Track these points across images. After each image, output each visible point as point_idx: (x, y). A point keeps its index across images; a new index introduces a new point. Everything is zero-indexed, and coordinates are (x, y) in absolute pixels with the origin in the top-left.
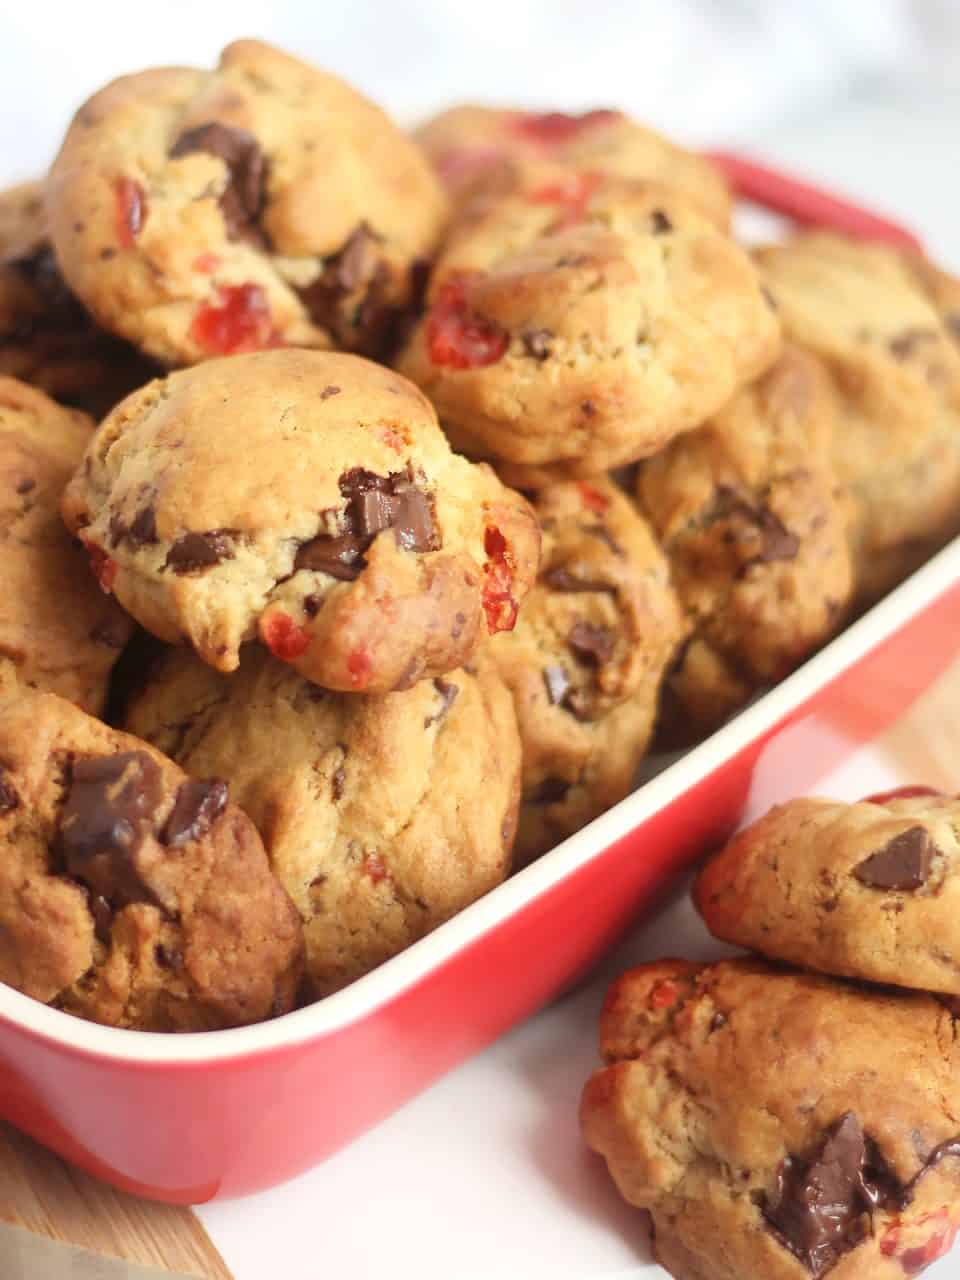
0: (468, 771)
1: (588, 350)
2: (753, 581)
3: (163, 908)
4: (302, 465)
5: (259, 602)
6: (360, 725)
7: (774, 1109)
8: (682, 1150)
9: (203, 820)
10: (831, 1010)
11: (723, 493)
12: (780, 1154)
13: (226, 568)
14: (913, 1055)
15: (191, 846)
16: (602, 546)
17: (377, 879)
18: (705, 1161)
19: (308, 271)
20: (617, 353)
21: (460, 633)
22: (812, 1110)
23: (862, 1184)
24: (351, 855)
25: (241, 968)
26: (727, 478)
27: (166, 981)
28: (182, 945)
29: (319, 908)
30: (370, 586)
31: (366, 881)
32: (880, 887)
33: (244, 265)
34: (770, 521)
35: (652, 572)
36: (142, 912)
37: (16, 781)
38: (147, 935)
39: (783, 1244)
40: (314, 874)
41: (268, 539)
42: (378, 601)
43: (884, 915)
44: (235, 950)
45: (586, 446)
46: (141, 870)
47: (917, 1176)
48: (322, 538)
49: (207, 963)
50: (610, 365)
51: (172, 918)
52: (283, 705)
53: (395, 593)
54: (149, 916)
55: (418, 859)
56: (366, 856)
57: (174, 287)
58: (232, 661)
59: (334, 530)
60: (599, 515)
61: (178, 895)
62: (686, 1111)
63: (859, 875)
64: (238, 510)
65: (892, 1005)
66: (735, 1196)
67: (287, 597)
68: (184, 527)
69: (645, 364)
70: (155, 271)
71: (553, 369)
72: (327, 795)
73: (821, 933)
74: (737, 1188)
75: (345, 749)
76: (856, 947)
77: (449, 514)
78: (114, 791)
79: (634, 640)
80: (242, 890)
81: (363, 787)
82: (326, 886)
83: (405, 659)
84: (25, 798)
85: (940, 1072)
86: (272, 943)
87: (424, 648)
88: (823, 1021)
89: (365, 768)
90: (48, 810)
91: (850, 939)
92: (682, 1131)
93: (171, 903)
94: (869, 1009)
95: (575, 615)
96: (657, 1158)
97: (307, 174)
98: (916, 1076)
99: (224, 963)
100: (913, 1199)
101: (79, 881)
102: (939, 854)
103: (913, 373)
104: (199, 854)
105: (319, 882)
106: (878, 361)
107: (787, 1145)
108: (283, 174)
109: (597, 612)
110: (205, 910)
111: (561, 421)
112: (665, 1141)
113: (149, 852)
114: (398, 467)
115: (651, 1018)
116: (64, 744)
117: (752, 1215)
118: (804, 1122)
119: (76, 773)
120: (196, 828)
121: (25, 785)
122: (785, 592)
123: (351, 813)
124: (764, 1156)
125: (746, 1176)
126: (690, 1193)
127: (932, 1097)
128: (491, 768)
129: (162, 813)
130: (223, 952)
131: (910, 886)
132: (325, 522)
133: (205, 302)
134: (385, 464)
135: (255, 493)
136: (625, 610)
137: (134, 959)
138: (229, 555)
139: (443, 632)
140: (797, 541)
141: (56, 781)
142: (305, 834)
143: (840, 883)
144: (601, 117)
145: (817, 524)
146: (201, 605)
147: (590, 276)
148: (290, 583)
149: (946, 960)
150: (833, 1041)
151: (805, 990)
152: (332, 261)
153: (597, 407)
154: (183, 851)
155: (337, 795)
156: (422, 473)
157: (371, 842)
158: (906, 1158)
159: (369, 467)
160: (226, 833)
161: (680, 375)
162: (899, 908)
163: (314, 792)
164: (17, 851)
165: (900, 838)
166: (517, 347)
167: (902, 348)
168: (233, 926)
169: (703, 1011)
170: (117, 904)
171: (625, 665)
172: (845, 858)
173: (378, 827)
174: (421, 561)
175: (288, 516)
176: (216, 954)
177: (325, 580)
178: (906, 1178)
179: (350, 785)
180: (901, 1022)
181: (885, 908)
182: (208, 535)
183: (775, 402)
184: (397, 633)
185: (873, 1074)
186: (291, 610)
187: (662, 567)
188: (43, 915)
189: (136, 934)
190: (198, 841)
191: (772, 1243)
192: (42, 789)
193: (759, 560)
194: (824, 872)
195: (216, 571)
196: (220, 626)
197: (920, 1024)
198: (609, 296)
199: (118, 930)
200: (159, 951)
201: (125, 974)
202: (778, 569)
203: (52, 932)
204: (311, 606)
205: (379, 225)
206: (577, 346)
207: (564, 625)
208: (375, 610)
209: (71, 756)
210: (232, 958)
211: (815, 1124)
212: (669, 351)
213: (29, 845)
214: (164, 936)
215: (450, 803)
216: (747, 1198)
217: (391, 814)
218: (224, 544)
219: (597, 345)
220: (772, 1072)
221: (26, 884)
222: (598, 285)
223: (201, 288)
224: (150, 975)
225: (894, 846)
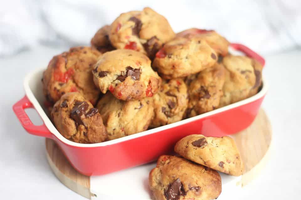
0: (141, 117)
1: (177, 58)
2: (202, 101)
3: (85, 126)
4: (120, 64)
5: (110, 83)
6: (124, 106)
7: (169, 176)
8: (158, 181)
9: (92, 113)
10: (184, 164)
11: (202, 87)
12: (168, 183)
13: (106, 78)
14: (195, 173)
15: (90, 117)
16: (176, 90)
17: (123, 131)
18: (160, 184)
19: (144, 41)
20: (181, 59)
21: (138, 93)
22: (174, 177)
23: (180, 190)
24: (120, 126)
25: (96, 138)
26: (203, 85)
27: (85, 138)
28: (87, 133)
29: (114, 134)
30: (124, 83)
31: (121, 131)
32: (195, 146)
33: (134, 39)
34: (207, 92)
35: (184, 96)
36: (82, 126)
37: (68, 103)
38: (82, 130)
39: (166, 197)
40: (114, 128)
41: (112, 74)
42: (125, 85)
43: (193, 150)
44: (95, 135)
45: (174, 72)
46: (82, 119)
47: (188, 191)
48: (121, 76)
49: (90, 136)
50: (180, 61)
51: (86, 128)
52: (116, 102)
53: (128, 84)
54: (83, 127)
55: (129, 129)
56: (122, 127)
57: (122, 40)
58: (105, 92)
59: (123, 74)
60: (178, 85)
61: (87, 125)
62: (160, 175)
63: (192, 143)
64: (108, 68)
65: (195, 166)
66: (162, 189)
67: (114, 83)
68: (101, 70)
69: (185, 61)
70: (119, 37)
71: (171, 60)
72: (117, 116)
73: (185, 151)
74: (162, 188)
75: (121, 109)
76: (189, 154)
77: (143, 76)
78: (80, 106)
79: (178, 105)
80: (97, 126)
81: (123, 116)
82: (115, 130)
83: (128, 95)
84: (68, 106)
85: (198, 177)
86: (101, 136)
87: (131, 94)
88: (182, 165)
89: (123, 113)
90: (71, 108)
91: (188, 153)
92: (158, 179)
93: (86, 126)
94: (191, 165)
95: (170, 100)
96: (154, 182)
97: (147, 27)
98: (194, 176)
99: (93, 137)
100: (186, 195)
101: (74, 120)
102: (207, 143)
103: (243, 76)
104: (91, 119)
105: (114, 130)
106: (238, 74)
107: (170, 182)
108: (144, 26)
109: (173, 100)
110: (91, 128)
111: (170, 68)
112: (156, 180)
113: (83, 116)
114: (137, 68)
115: (162, 162)
116: (76, 99)
117: (163, 192)
118: (172, 179)
119: (77, 103)
120: (91, 115)
121: (69, 104)
122: (206, 103)
123: (120, 120)
124: (166, 183)
125: (164, 186)
126: (157, 188)
127: (195, 180)
128: (145, 118)
129: (87, 112)
130: (93, 135)
131: (199, 146)
132: (122, 73)
133: (127, 43)
134: (135, 67)
135: (112, 66)
136: (177, 100)
137: (80, 133)
138: (106, 75)
139: (135, 92)
140: (210, 96)
141: (74, 104)
142: (113, 121)
143: (190, 144)
144: (212, 31)
145: (214, 94)
146: (101, 82)
147: (181, 47)
148: (115, 81)
149: (201, 159)
150: (182, 168)
151: (182, 160)
152: (148, 41)
153: (175, 66)
154: (88, 117)
155: (119, 116)
156: (141, 70)
157: (123, 125)
158: (187, 188)
159: (131, 66)
160: (96, 117)
161: (191, 64)
162: (196, 149)
163: (115, 115)
164: (66, 113)
165: (201, 139)
166: (167, 56)
167: (243, 72)
168: (95, 131)
169: (168, 161)
170: (79, 125)
171: (176, 109)
172: (191, 140)
173: (124, 122)
174: (134, 82)
175: (116, 71)
176: (92, 135)
177: (119, 81)
178: (186, 191)
179: (121, 115)
180: (195, 168)
181: (194, 149)
182: (104, 72)
183: (215, 75)
184: (127, 91)
185: (186, 174)
186: (114, 85)
187: (186, 95)
188: (67, 123)
189: (81, 130)
190: (91, 117)
191: (164, 197)
192: (71, 105)
193: (202, 97)
194: (188, 142)
195: (104, 78)
196: (104, 86)
197: (198, 169)
198: (183, 51)
199: (79, 129)
200: (84, 133)
201: (79, 135)
202: (206, 100)
203: (68, 126)
204: (116, 85)
205: (158, 37)
206: (175, 57)
207: (168, 101)
208: (124, 87)
209: (77, 101)
210: (94, 136)
211: (174, 179)
212: (190, 60)
213: (68, 113)
214: (85, 131)
215: (136, 121)
216: (163, 190)
217: (126, 121)
218: (106, 74)
219: (178, 57)
220: (171, 171)
221: (66, 118)
222: (182, 48)
223: (126, 41)
224: (83, 137)
225: (199, 140)
